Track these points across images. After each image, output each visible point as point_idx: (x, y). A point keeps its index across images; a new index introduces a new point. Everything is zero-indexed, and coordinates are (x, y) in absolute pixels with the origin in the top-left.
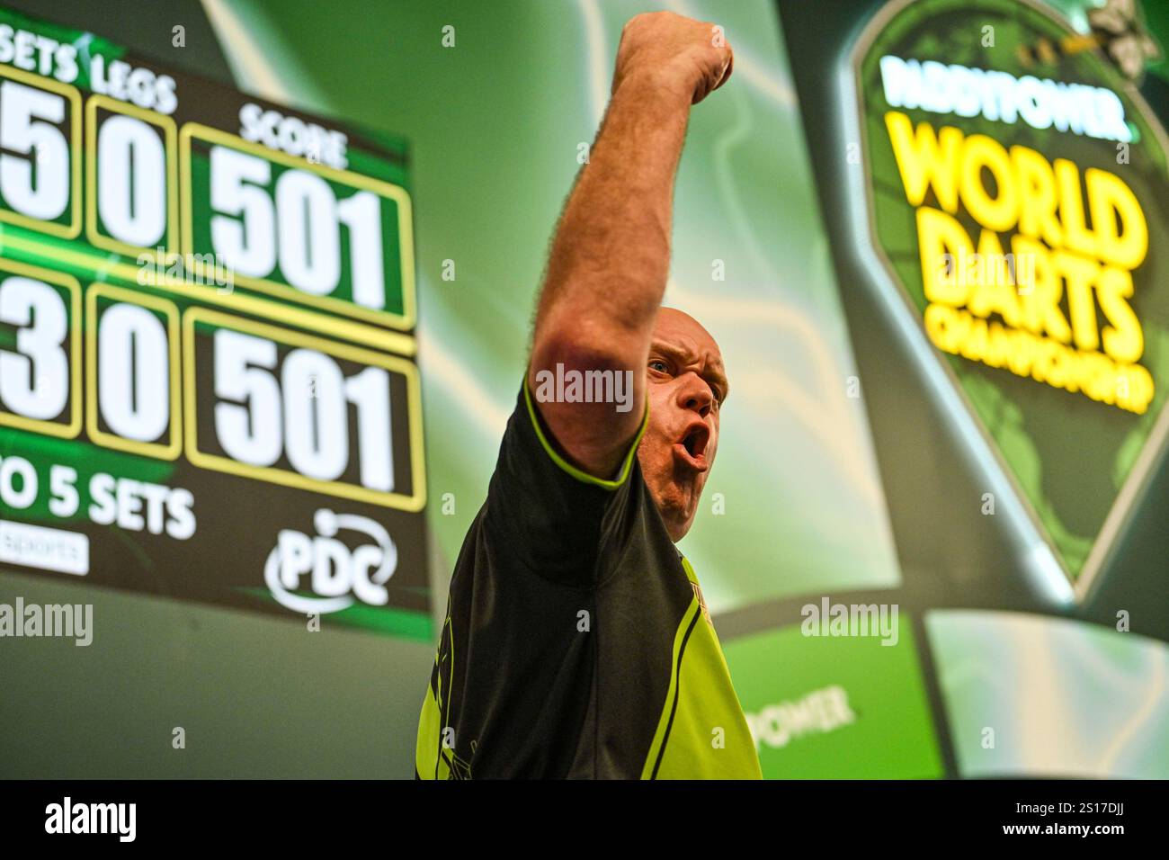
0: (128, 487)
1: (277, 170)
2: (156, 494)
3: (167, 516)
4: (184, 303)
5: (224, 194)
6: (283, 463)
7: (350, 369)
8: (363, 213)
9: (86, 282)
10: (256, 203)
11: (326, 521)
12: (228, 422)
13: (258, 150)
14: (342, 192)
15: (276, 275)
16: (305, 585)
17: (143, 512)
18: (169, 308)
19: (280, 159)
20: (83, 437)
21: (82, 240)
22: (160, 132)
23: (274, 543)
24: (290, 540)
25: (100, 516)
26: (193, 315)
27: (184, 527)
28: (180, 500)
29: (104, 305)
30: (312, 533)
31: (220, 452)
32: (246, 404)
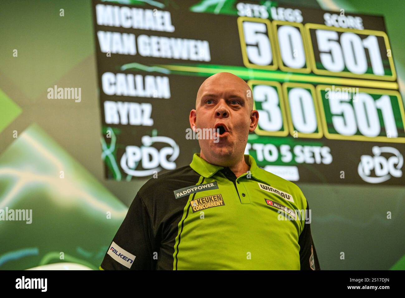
0: (307, 149)
1: (340, 34)
2: (317, 150)
3: (322, 157)
4: (315, 85)
5: (323, 45)
6: (358, 133)
7: (376, 97)
8: (372, 43)
9: (282, 83)
10: (335, 47)
11: (376, 150)
12: (337, 122)
13: (333, 28)
14: (363, 37)
15: (346, 70)
16: (373, 173)
17: (313, 156)
18: (311, 87)
19: (340, 30)
20: (290, 135)
21: (279, 70)
22: (298, 29)
23: (360, 161)
24: (365, 159)
25: (300, 160)
26: (319, 88)
27: (328, 159)
28: (325, 151)
29: (289, 89)
30: (372, 155)
31: (336, 132)
32: (342, 115)
